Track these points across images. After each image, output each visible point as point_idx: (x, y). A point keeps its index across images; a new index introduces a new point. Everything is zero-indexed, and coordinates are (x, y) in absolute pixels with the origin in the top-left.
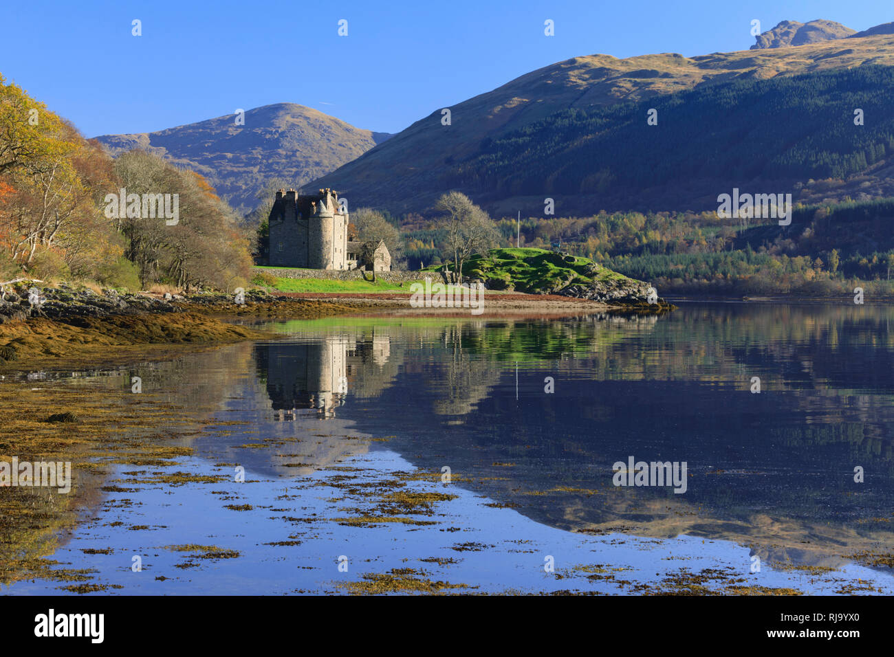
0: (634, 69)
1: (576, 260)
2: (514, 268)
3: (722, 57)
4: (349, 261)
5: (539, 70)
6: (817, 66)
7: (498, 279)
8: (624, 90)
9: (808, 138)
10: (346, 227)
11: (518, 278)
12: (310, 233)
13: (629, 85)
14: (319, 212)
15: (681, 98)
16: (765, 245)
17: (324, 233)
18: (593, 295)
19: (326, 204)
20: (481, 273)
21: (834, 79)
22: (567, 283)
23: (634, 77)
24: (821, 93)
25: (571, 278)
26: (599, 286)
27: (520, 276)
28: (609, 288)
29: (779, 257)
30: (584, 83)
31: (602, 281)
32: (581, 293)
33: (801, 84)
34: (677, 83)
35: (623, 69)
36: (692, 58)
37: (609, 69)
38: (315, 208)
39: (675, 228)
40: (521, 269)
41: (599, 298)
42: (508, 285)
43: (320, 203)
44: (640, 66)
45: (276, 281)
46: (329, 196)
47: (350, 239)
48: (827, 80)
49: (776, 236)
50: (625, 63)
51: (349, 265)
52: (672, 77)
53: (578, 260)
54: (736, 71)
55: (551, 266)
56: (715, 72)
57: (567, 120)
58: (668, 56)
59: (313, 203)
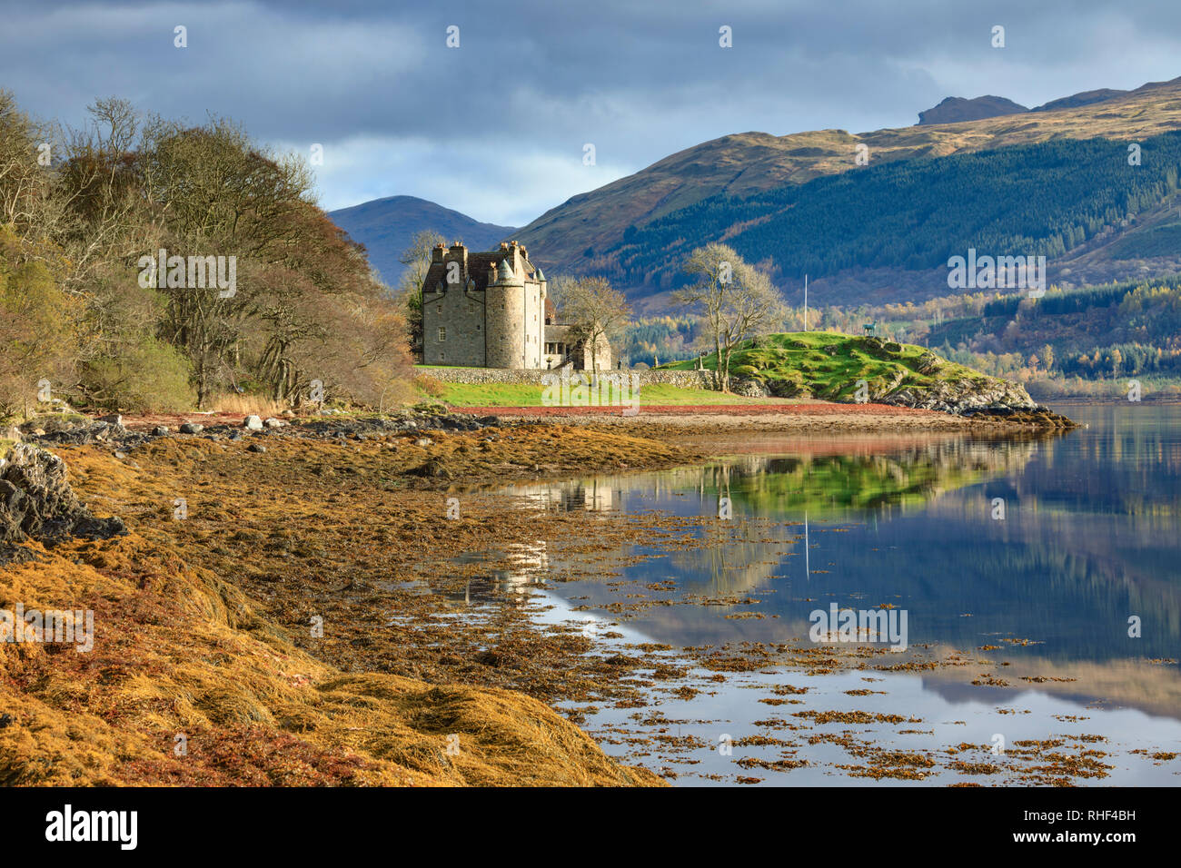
0: (794, 147)
1: (903, 349)
2: (806, 363)
3: (892, 133)
4: (548, 356)
5: (687, 150)
6: (1000, 141)
7: (784, 381)
8: (784, 170)
9: (998, 220)
10: (543, 302)
11: (814, 379)
12: (488, 311)
13: (789, 165)
14: (502, 279)
15: (850, 178)
16: (965, 341)
17: (511, 311)
18: (938, 403)
19: (512, 265)
20: (756, 371)
21: (1021, 155)
22: (894, 385)
23: (795, 156)
24: (1008, 171)
25: (900, 378)
26: (945, 389)
27: (817, 375)
28: (962, 392)
29: (983, 355)
30: (739, 163)
31: (950, 381)
32: (918, 402)
33: (984, 160)
34: (844, 162)
35: (782, 147)
36: (858, 135)
37: (766, 147)
38: (496, 271)
39: (856, 324)
40: (817, 364)
41: (948, 408)
42: (801, 390)
43: (503, 263)
44: (801, 144)
45: (445, 387)
46: (517, 252)
47: (548, 322)
48: (1014, 156)
49: (976, 331)
50: (783, 140)
51: (549, 361)
52: (839, 156)
53: (905, 349)
54: (909, 148)
55: (865, 358)
56: (886, 150)
57: (721, 205)
58: (831, 132)
59: (493, 265)
